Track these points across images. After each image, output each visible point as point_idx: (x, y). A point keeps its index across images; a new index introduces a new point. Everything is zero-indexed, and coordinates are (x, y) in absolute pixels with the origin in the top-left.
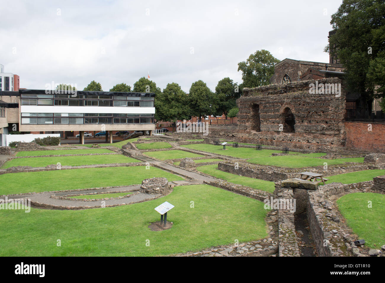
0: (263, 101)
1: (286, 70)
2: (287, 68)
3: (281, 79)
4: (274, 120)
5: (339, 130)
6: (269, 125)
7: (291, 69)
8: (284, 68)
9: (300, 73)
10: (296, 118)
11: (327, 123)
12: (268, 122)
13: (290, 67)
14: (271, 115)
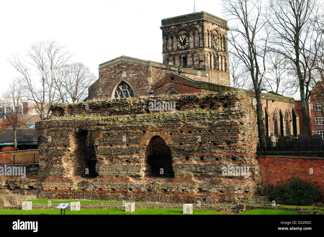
0: (102, 125)
3: (113, 89)
4: (128, 156)
5: (251, 170)
6: (119, 166)
7: (134, 73)
8: (118, 71)
9: (151, 81)
10: (174, 153)
11: (235, 160)
12: (114, 160)
13: (131, 70)
14: (122, 148)
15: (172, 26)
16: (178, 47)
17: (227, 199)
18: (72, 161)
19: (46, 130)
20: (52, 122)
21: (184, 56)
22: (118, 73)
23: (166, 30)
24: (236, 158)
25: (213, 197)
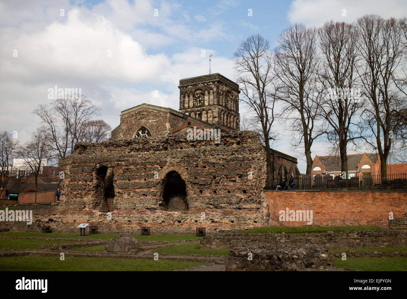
0: (122, 161)
1: (143, 121)
2: (144, 117)
3: (133, 134)
4: (145, 190)
5: (260, 203)
6: (136, 199)
7: (154, 119)
8: (139, 117)
9: (169, 126)
10: (189, 186)
11: (246, 192)
12: (132, 194)
13: (151, 116)
14: (140, 182)
15: (189, 86)
16: (194, 104)
17: (237, 228)
18: (91, 195)
19: (68, 166)
20: (75, 158)
21: (199, 112)
22: (139, 119)
23: (184, 90)
24: (247, 191)
25: (224, 227)
